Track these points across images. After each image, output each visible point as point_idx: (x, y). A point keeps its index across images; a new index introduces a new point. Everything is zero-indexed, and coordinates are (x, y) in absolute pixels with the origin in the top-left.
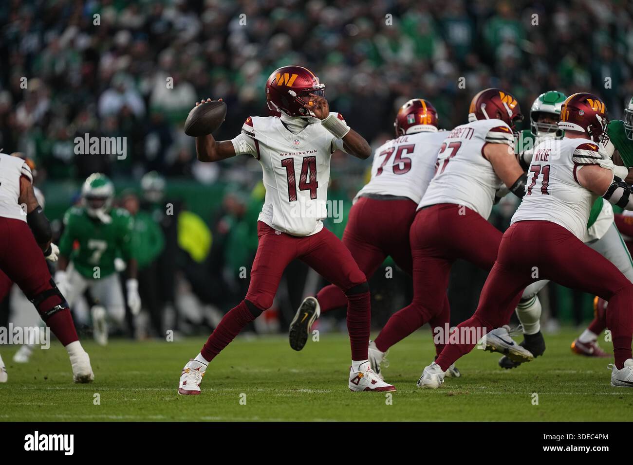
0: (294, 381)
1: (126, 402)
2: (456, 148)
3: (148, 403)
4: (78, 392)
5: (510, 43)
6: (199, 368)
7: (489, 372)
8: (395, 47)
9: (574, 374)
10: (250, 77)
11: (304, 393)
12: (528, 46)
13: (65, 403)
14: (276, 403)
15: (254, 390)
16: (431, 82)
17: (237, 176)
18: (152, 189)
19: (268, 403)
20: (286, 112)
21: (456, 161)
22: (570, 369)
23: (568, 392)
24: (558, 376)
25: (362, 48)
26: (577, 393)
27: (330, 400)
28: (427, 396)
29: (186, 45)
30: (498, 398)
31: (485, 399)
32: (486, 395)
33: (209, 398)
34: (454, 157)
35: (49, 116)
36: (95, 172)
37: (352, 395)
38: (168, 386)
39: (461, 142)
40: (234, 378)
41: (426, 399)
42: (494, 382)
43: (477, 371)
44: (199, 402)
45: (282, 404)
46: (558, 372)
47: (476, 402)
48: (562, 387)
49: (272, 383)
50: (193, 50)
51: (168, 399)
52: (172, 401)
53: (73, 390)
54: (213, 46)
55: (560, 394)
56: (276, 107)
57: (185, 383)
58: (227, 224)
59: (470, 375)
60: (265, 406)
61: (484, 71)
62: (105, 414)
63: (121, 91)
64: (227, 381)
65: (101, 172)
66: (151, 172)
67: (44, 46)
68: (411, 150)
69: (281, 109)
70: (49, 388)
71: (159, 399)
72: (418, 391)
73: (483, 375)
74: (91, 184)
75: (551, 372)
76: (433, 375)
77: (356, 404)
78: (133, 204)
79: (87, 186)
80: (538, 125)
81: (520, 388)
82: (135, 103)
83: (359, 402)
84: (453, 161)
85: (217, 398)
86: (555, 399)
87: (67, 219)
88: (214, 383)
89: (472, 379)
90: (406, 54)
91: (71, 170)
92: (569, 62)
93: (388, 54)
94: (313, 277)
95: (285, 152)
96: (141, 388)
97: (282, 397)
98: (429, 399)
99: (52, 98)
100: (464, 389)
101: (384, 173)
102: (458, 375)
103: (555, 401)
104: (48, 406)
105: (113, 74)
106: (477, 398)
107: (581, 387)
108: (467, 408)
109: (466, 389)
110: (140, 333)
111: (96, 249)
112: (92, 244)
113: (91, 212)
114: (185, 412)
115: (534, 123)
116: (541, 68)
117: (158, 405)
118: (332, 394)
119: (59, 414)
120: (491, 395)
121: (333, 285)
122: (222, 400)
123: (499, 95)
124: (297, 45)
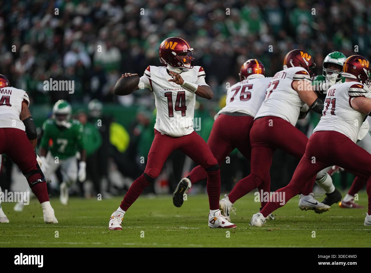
0: (177, 222)
1: (79, 234)
2: (276, 84)
3: (92, 235)
4: (51, 229)
5: (305, 24)
6: (119, 215)
7: (291, 217)
8: (238, 26)
9: (342, 218)
10: (152, 44)
11: (183, 229)
12: (315, 26)
13: (43, 235)
14: (166, 235)
15: (154, 227)
16: (258, 46)
17: (144, 102)
18: (95, 110)
19: (162, 235)
20: (170, 64)
21: (276, 91)
22: (340, 215)
23: (338, 229)
24: (332, 219)
25: (218, 27)
26: (343, 230)
27: (198, 233)
28: (255, 231)
29: (115, 25)
30: (297, 232)
31: (289, 233)
32: (290, 230)
33: (128, 232)
34: (275, 89)
35: (34, 67)
36: (61, 99)
37: (211, 230)
38: (103, 225)
39: (279, 81)
40: (143, 221)
41: (255, 233)
42: (295, 222)
43: (285, 217)
44: (122, 235)
45: (170, 236)
46: (332, 217)
47: (284, 235)
48: (334, 226)
49: (164, 223)
50: (119, 28)
51: (104, 233)
52: (106, 234)
53: (48, 227)
54: (131, 25)
55: (333, 230)
56: (165, 61)
57: (112, 224)
58: (139, 130)
59: (280, 219)
60: (160, 237)
61: (289, 40)
62: (66, 241)
63: (77, 52)
64: (139, 222)
65: (64, 99)
66: (94, 100)
67: (31, 25)
68: (250, 87)
69: (167, 62)
70: (34, 226)
71: (98, 232)
72: (250, 228)
73: (288, 219)
74: (58, 106)
75: (328, 217)
76: (258, 219)
77: (214, 236)
78: (83, 118)
79: (56, 108)
80: (327, 70)
81: (310, 226)
82: (85, 59)
83: (216, 234)
84: (275, 91)
85: (132, 232)
86: (331, 232)
87: (44, 127)
88: (131, 223)
89: (281, 221)
90: (244, 30)
91: (48, 99)
92: (339, 35)
93: (233, 30)
94: (189, 161)
95: (167, 88)
96: (88, 226)
97: (170, 232)
98: (257, 232)
99: (36, 56)
100: (277, 227)
101: (234, 101)
102: (273, 218)
103: (330, 234)
104: (33, 237)
105: (72, 42)
106: (285, 232)
107: (346, 225)
108: (279, 238)
109: (278, 227)
110: (88, 194)
111: (61, 144)
112: (59, 141)
113: (58, 123)
114: (113, 240)
115: (325, 69)
116: (323, 38)
117: (98, 236)
118: (200, 230)
119: (39, 241)
120: (293, 230)
121: (200, 166)
122: (135, 233)
123: (300, 54)
124: (180, 25)
